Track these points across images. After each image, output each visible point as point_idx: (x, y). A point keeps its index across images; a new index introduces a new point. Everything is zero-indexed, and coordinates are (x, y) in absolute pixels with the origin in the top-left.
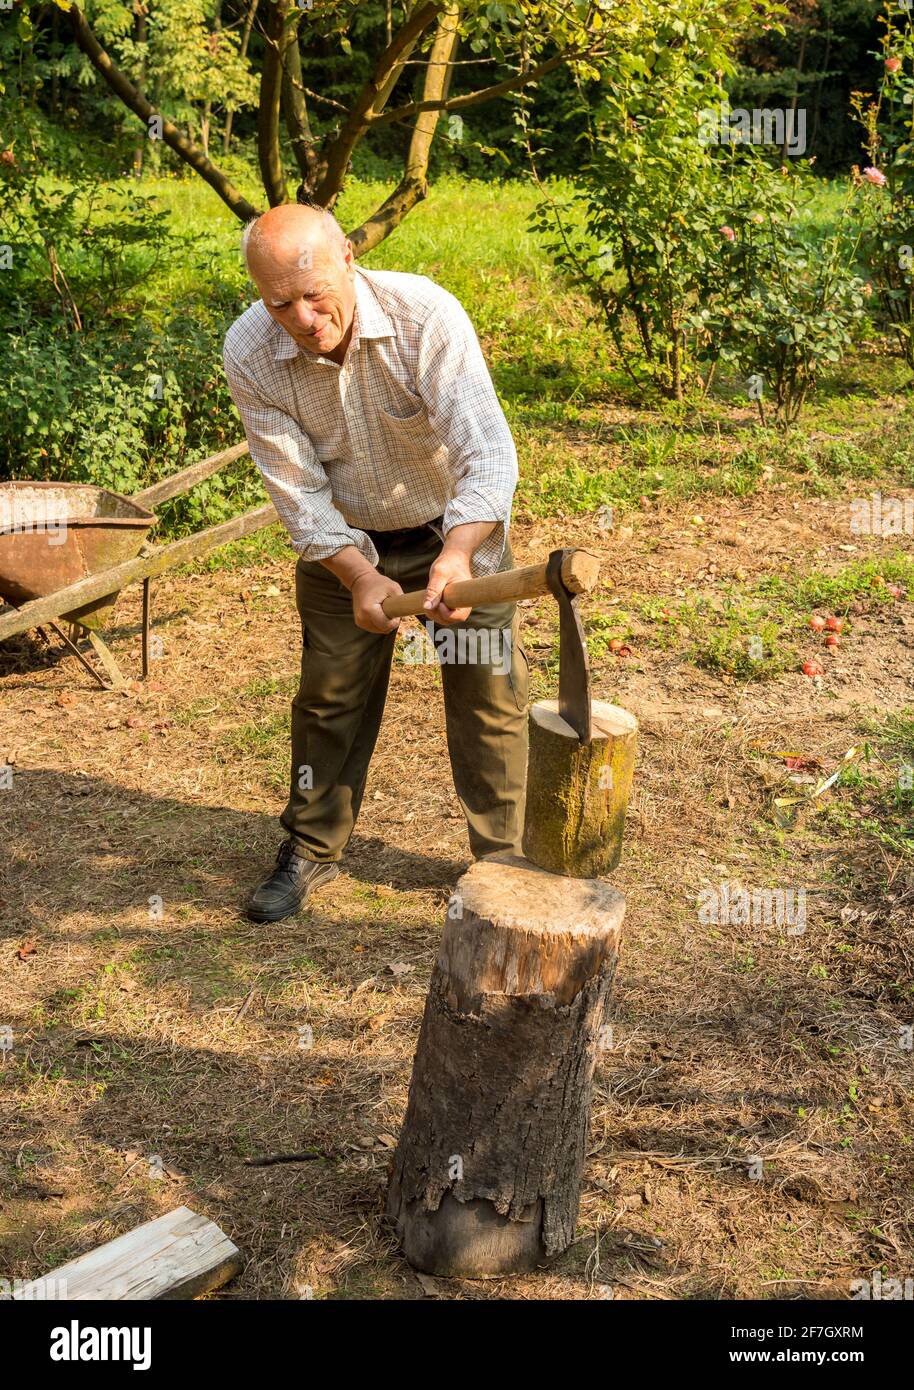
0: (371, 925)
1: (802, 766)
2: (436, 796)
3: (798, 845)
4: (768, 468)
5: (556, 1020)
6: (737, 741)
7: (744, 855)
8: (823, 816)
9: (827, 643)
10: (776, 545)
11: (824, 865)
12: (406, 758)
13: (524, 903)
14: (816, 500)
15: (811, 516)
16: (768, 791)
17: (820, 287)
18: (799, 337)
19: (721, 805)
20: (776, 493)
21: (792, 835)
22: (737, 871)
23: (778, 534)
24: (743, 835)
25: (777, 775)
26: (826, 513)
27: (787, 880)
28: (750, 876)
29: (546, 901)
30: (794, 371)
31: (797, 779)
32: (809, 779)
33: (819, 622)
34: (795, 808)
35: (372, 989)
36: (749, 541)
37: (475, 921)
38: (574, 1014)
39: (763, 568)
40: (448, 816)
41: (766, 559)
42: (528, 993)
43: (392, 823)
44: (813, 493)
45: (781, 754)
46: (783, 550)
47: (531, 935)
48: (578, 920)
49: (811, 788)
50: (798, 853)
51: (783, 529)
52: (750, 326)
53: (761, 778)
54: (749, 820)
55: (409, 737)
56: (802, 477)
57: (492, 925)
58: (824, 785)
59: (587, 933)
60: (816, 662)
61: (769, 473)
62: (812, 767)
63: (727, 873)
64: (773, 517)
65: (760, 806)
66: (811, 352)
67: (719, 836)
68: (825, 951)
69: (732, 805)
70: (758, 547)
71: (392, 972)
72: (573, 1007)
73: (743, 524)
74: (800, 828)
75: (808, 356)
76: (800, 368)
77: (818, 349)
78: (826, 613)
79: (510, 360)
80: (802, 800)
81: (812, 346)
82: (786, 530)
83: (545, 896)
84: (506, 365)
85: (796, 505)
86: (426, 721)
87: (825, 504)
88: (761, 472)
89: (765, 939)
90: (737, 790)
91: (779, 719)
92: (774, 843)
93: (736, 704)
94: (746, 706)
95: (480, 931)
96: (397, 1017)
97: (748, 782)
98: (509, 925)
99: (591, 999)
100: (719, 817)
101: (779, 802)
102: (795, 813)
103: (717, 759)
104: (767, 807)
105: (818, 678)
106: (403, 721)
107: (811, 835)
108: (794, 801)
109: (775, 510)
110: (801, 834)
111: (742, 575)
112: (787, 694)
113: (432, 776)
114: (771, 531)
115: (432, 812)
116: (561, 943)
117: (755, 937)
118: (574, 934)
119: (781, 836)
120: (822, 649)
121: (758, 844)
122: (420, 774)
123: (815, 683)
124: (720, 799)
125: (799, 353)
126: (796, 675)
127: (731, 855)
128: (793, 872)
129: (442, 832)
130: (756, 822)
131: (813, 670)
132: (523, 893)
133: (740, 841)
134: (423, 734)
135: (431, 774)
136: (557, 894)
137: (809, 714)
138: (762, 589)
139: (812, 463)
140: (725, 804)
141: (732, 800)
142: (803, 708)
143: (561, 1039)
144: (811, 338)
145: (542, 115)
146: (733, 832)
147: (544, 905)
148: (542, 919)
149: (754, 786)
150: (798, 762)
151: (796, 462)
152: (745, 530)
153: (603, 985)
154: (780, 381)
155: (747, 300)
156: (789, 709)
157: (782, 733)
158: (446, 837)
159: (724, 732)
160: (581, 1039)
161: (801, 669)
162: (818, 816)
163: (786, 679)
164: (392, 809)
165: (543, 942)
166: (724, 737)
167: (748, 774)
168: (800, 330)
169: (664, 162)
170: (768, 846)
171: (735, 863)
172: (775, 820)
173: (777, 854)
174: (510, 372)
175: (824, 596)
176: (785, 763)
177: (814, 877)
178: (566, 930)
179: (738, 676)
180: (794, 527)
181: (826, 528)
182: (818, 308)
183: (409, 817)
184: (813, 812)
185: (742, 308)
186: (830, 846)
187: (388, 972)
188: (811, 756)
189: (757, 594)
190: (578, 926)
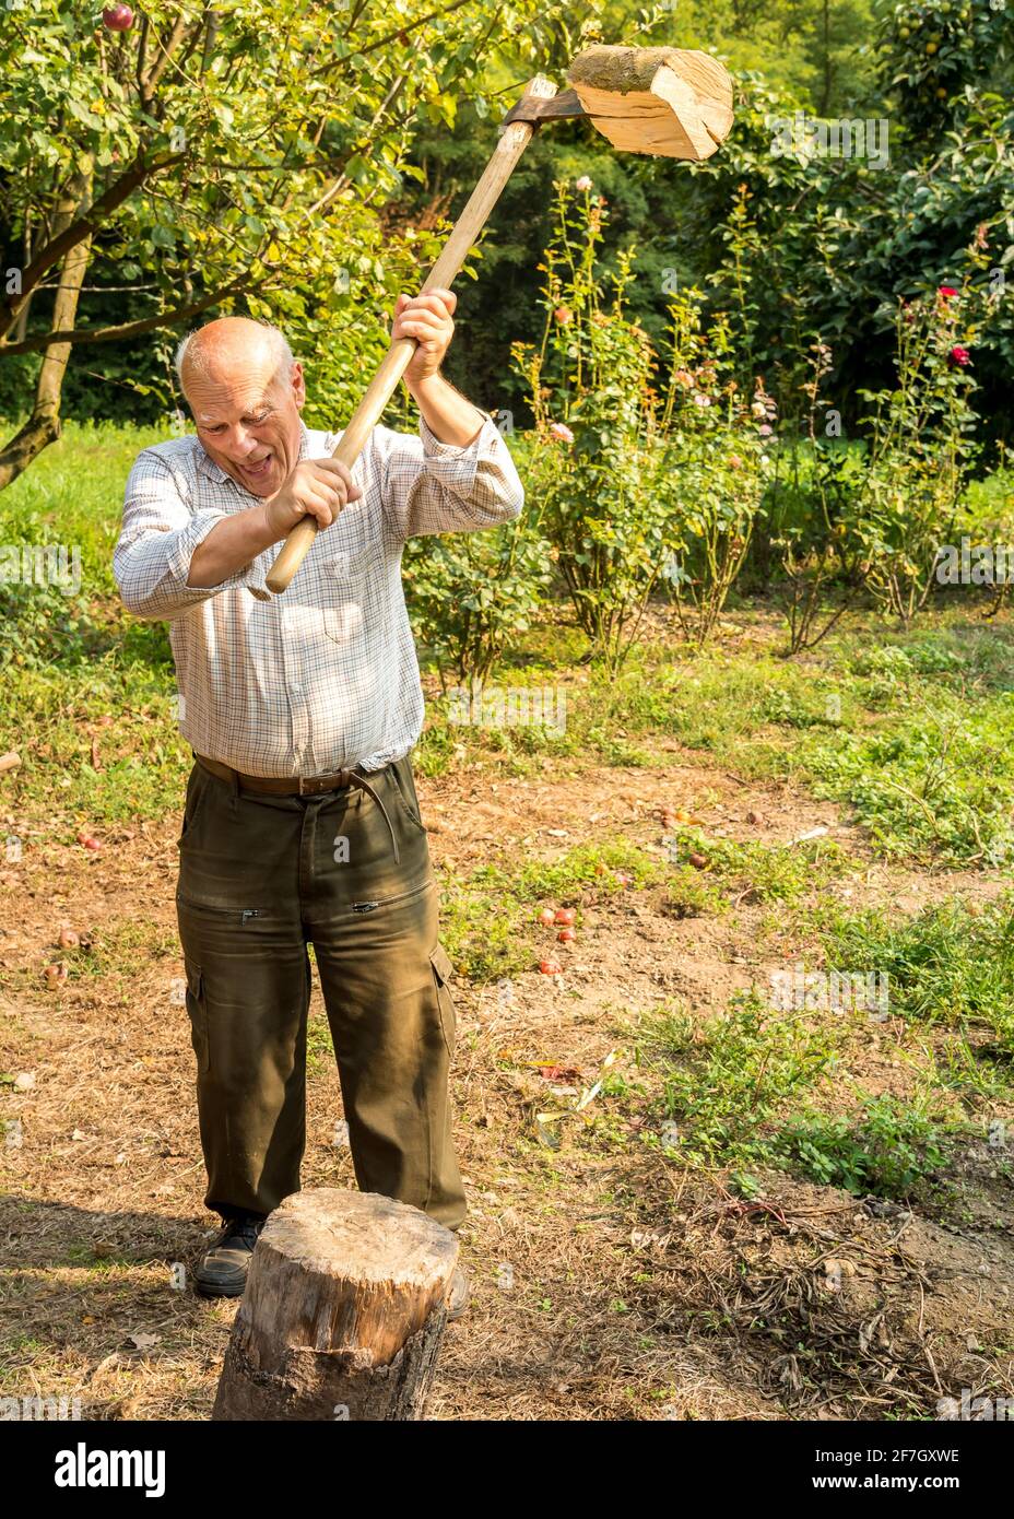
0: (98, 1291)
1: (560, 1076)
2: (148, 1132)
3: (569, 1165)
4: (460, 747)
5: (373, 1383)
6: (484, 1051)
7: (512, 1181)
8: (590, 1131)
9: (562, 939)
10: (481, 831)
11: (602, 1184)
12: (103, 1088)
13: (342, 1244)
14: (515, 781)
15: (513, 798)
16: (528, 1106)
17: (504, 550)
18: (486, 604)
19: (478, 1125)
20: (471, 774)
21: (561, 1154)
22: (509, 1198)
23: (482, 818)
24: (506, 1158)
25: (535, 1087)
26: (527, 795)
27: (563, 1205)
28: (523, 1205)
29: (367, 1242)
30: (478, 640)
31: (557, 1091)
32: (569, 1090)
33: (549, 915)
34: (559, 1124)
35: (115, 1368)
36: (452, 827)
37: (285, 1265)
38: (394, 1376)
39: (472, 857)
40: (165, 1155)
41: (472, 847)
42: (341, 1351)
43: (100, 1167)
44: (512, 773)
45: (535, 1064)
46: (489, 836)
47: (347, 1283)
48: (402, 1266)
49: (575, 1100)
50: (571, 1174)
51: (485, 813)
52: (434, 591)
53: (518, 1092)
54: (510, 1139)
55: (104, 1064)
56: (497, 756)
57: (302, 1269)
58: (588, 1096)
59: (411, 1281)
60: (553, 962)
61: (462, 752)
62: (571, 1076)
63: (498, 1201)
64: (472, 799)
65: (521, 1124)
66: (497, 619)
67: (481, 1159)
68: (620, 1284)
69: (490, 1124)
70: (462, 834)
71: (134, 1346)
72: (393, 1368)
73: (441, 808)
74: (567, 1146)
75: (494, 623)
76: (485, 637)
77: (506, 616)
78: (553, 904)
79: (144, 625)
80: (566, 1114)
81: (499, 613)
82: (491, 815)
83: (367, 1236)
84: (140, 630)
85: (495, 787)
86: (120, 1044)
87: (526, 785)
88: (453, 751)
89: (550, 1272)
90: (493, 1107)
91: (524, 1025)
92: (542, 1164)
93: (475, 1009)
94: (486, 1012)
95: (289, 1276)
96: (151, 1400)
97: (504, 1097)
98: (323, 1270)
99: (414, 1358)
100: (478, 1139)
101: (542, 1118)
102: (559, 1128)
103: (466, 1073)
104: (528, 1124)
105: (558, 977)
106: (93, 1045)
107: (580, 1153)
108: (557, 1116)
109: (474, 792)
110: (570, 1152)
111: (451, 865)
112: (528, 996)
113: (140, 1108)
114: (473, 816)
115: (145, 1151)
116: (380, 1291)
117: (541, 1273)
118: (397, 1282)
119: (549, 1156)
120: (557, 945)
121: (525, 1166)
122: (125, 1107)
123: (556, 983)
124: (476, 1118)
125: (485, 621)
126: (533, 975)
127: (497, 1181)
128: (569, 1196)
129: (163, 1175)
130: (519, 1142)
131: (551, 968)
132: (341, 1232)
133: (505, 1164)
134: (119, 1059)
135: (138, 1106)
136: (380, 1234)
137: (557, 1019)
138: (478, 881)
139: (506, 740)
140: (482, 1123)
141: (489, 1117)
142: (545, 1013)
143: (377, 1405)
144: (497, 604)
145: (136, 350)
146: (495, 1154)
147: (365, 1248)
148: (362, 1263)
149: (513, 1101)
150: (555, 1072)
151: (489, 739)
152: (444, 815)
153: (428, 1342)
154: (463, 651)
155: (429, 563)
156: (532, 1014)
157: (533, 1040)
158: (168, 1180)
159: (468, 1041)
160: (401, 1405)
161: (538, 968)
162: (585, 1131)
163: (525, 978)
164: (99, 1149)
165: (361, 1289)
166: (469, 1047)
167: (503, 1088)
168: (487, 595)
169: (325, 408)
170: (536, 1169)
171: (505, 1189)
172: (539, 1138)
173: (548, 1177)
174: (145, 637)
175: (549, 886)
176: (540, 1073)
177: (591, 1200)
178: (387, 1277)
179: (473, 978)
180: (497, 810)
181: (531, 812)
182: (504, 571)
183: (120, 1158)
184: (579, 1127)
185: (425, 570)
186: (603, 1164)
187: (130, 1345)
188: (568, 1064)
189: (474, 885)
190: (401, 1273)
